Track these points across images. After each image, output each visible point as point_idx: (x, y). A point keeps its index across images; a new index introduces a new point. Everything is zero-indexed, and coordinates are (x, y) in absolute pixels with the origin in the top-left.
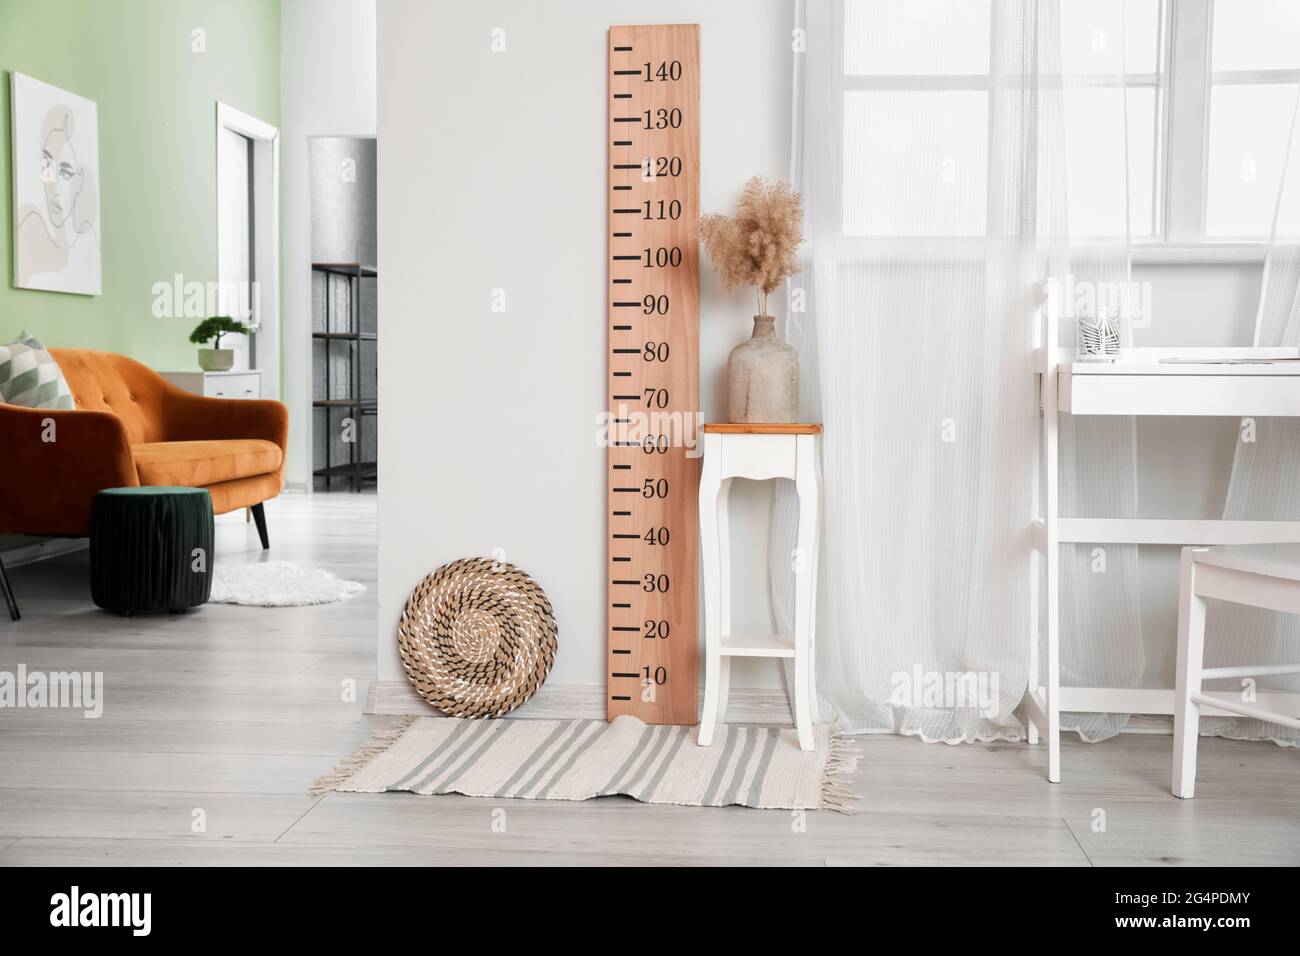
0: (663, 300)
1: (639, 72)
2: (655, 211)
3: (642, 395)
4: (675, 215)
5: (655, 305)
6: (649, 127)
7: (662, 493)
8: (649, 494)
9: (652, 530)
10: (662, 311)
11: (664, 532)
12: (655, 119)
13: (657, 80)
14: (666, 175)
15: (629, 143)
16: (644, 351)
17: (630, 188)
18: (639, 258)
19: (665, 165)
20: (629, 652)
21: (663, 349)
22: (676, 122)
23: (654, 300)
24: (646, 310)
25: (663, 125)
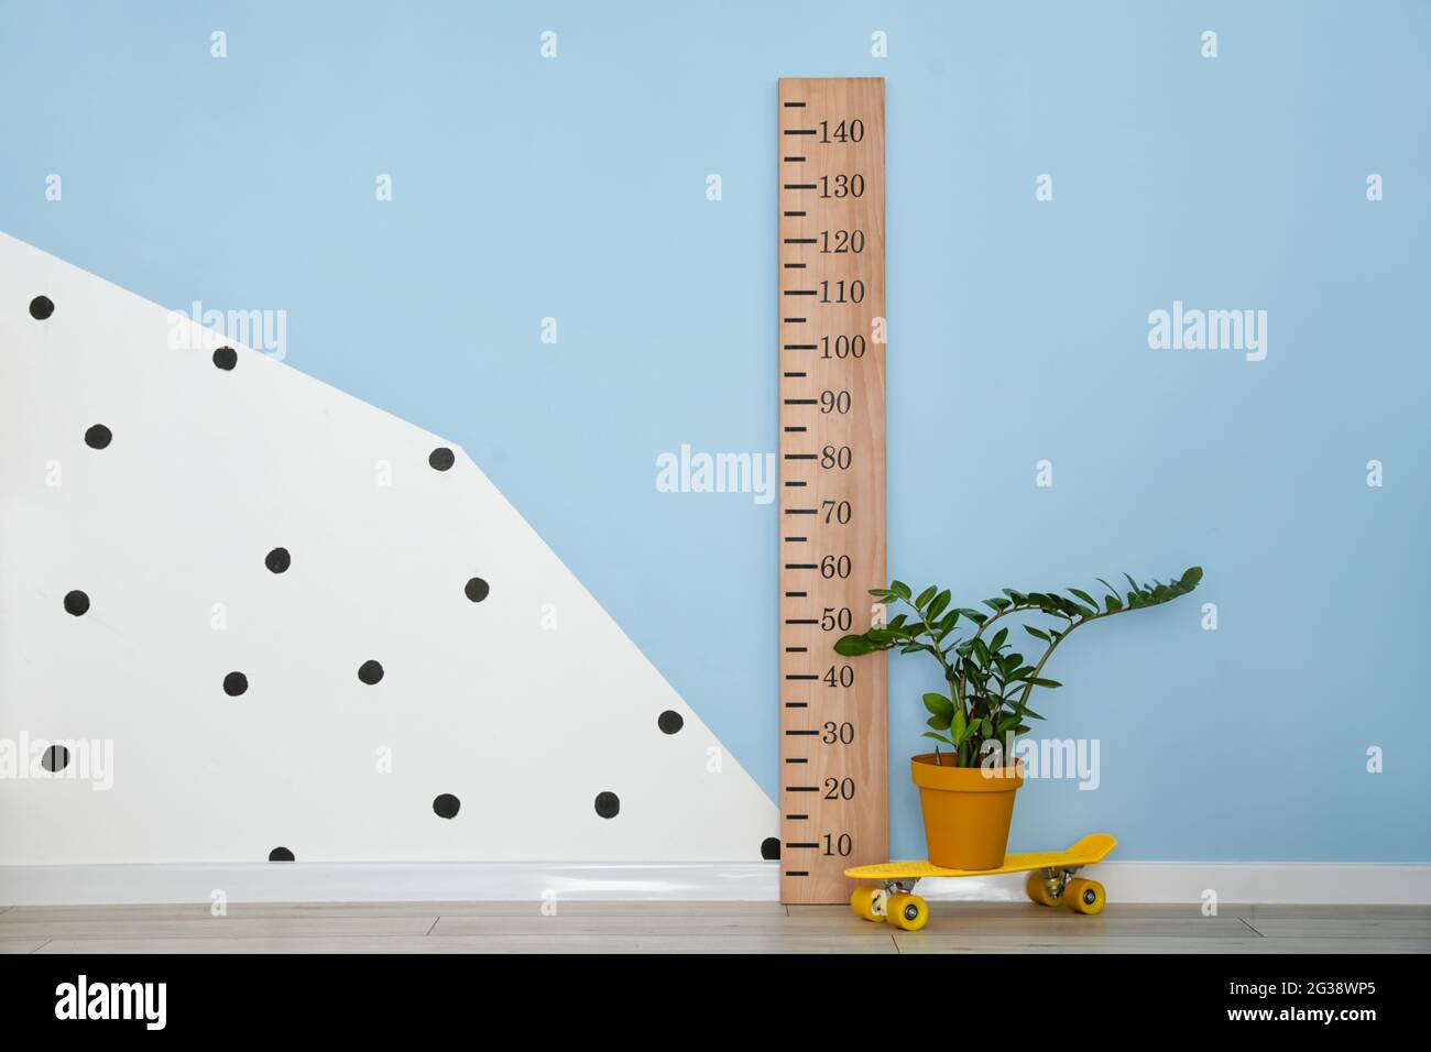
1: (814, 132)
3: (819, 508)
4: (857, 298)
5: (835, 402)
6: (826, 196)
8: (828, 625)
9: (832, 670)
10: (843, 409)
12: (832, 186)
13: (835, 141)
14: (846, 251)
15: (803, 214)
16: (821, 456)
17: (803, 266)
18: (814, 347)
19: (846, 240)
20: (805, 817)
21: (845, 454)
22: (857, 192)
23: (833, 398)
24: (823, 409)
25: (842, 192)
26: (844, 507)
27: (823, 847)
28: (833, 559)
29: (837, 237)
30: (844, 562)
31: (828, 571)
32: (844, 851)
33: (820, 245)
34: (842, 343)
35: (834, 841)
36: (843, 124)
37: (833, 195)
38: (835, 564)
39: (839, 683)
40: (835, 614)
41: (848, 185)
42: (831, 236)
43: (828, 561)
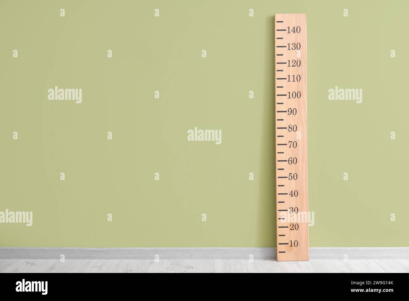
0: (295, 110)
1: (285, 30)
2: (291, 79)
3: (287, 143)
4: (298, 80)
5: (292, 112)
6: (289, 49)
7: (295, 178)
8: (290, 179)
9: (292, 191)
10: (294, 114)
11: (296, 192)
12: (291, 46)
13: (292, 33)
14: (295, 66)
15: (282, 55)
16: (288, 128)
17: (282, 71)
18: (286, 95)
19: (295, 63)
20: (284, 235)
21: (295, 127)
22: (298, 48)
23: (291, 110)
24: (288, 114)
25: (294, 48)
26: (295, 143)
27: (290, 244)
28: (292, 159)
29: (293, 62)
30: (295, 159)
31: (290, 162)
32: (296, 245)
33: (287, 64)
34: (294, 94)
35: (293, 243)
36: (294, 28)
37: (291, 49)
38: (292, 160)
39: (294, 196)
40: (292, 175)
41: (296, 46)
42: (291, 62)
43: (290, 159)
